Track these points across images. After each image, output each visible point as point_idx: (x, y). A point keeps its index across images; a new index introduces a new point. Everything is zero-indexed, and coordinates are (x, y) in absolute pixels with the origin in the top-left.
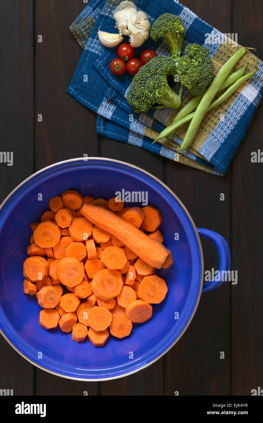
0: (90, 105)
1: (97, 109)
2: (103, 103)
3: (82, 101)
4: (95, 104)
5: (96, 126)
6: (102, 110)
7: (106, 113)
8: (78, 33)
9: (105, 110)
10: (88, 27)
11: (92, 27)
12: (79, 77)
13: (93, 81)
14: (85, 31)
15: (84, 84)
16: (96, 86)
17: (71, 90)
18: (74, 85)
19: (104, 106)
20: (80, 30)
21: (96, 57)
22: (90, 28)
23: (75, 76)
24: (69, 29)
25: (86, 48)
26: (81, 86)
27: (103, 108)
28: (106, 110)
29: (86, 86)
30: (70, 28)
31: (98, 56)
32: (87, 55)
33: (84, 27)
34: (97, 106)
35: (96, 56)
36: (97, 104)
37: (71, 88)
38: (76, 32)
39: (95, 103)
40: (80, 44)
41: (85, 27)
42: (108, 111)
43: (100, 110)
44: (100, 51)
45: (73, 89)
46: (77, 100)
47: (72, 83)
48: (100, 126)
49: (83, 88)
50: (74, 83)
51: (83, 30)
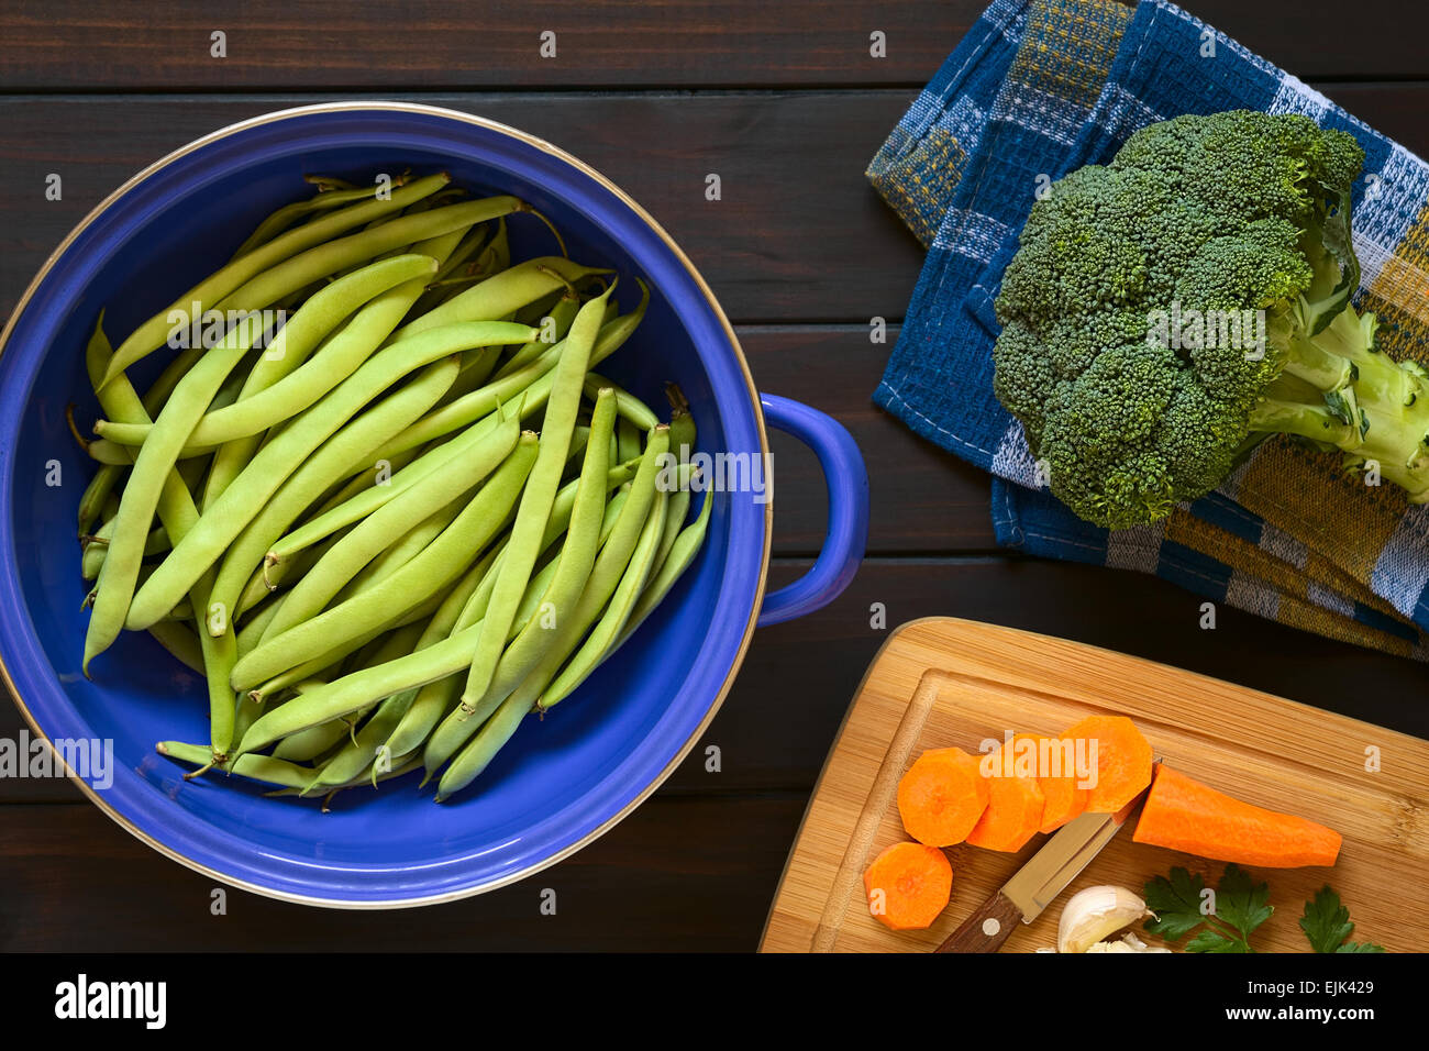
0: (963, 444)
1: (990, 458)
2: (1010, 434)
3: (929, 430)
4: (983, 440)
5: (992, 516)
6: (1007, 459)
7: (1022, 466)
8: (900, 189)
9: (1018, 458)
10: (934, 166)
11: (951, 165)
12: (918, 347)
13: (970, 359)
14: (925, 180)
15: (939, 371)
16: (982, 373)
17: (891, 395)
18: (898, 374)
19: (1013, 444)
20: (907, 180)
21: (975, 269)
22: (943, 168)
23: (904, 345)
24: (868, 180)
25: (937, 244)
26: (926, 378)
27: (1010, 452)
28: (1022, 456)
29: (945, 378)
30: (867, 173)
31: (982, 267)
32: (941, 268)
33: (919, 168)
34: (988, 445)
35: (973, 265)
36: (987, 438)
37: (887, 387)
38: (891, 186)
39: (982, 437)
40: (912, 228)
41: (923, 168)
42: (1029, 462)
43: (1000, 460)
44: (987, 249)
45: (895, 389)
46: (914, 428)
47: (889, 370)
48: (1006, 517)
49: (934, 386)
50: (898, 367)
51: (917, 179)
